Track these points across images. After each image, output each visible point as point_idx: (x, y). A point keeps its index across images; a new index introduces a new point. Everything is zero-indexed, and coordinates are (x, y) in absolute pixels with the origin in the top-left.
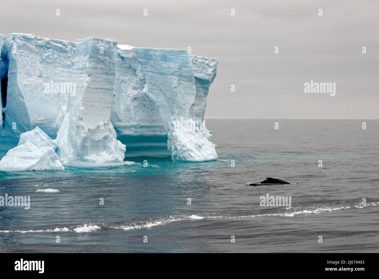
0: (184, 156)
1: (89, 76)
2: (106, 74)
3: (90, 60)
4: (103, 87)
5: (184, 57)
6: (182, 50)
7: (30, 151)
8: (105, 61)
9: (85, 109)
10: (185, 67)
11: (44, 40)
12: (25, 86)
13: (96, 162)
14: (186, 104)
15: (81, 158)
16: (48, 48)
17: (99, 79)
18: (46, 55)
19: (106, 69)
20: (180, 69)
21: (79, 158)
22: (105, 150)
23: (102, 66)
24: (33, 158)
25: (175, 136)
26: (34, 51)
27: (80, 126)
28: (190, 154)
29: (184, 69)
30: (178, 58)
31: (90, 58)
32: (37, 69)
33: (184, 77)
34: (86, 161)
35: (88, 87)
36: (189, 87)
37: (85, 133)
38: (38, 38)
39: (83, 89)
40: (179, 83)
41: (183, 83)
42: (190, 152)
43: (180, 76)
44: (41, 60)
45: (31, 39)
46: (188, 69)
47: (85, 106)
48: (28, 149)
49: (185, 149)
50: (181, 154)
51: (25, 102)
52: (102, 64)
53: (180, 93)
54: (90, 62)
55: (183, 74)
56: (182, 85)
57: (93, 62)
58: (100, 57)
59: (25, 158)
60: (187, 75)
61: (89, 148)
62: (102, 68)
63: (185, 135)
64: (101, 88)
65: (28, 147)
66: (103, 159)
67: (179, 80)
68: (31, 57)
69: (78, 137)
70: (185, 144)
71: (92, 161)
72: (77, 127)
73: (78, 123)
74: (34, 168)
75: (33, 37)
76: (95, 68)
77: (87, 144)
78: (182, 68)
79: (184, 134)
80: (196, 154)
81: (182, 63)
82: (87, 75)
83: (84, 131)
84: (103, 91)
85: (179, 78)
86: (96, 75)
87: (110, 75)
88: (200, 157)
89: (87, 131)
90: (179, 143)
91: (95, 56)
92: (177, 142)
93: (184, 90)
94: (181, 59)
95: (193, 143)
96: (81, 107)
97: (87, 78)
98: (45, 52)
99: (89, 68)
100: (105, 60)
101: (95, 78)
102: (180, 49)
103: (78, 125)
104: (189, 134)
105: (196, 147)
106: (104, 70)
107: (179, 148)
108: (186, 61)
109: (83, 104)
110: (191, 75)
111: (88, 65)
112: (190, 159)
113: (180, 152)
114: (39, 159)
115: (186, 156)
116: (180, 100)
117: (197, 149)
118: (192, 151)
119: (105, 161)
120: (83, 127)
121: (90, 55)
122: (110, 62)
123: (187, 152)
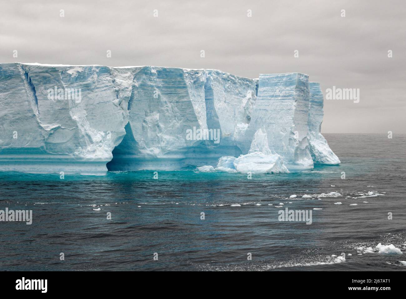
0: (322, 160)
1: (296, 101)
2: (305, 100)
3: (296, 89)
4: (303, 110)
5: (316, 87)
6: (315, 82)
7: (262, 158)
8: (305, 91)
9: (295, 126)
10: (317, 95)
11: (227, 74)
12: (219, 109)
13: (305, 166)
14: (317, 122)
15: (294, 162)
16: (229, 81)
17: (301, 104)
18: (227, 85)
19: (305, 97)
20: (313, 97)
21: (291, 163)
22: (306, 156)
23: (302, 94)
24: (268, 163)
25: (313, 146)
26: (221, 83)
27: (293, 138)
28: (326, 159)
29: (315, 96)
30: (312, 88)
31: (296, 88)
32: (224, 96)
33: (316, 102)
34: (298, 164)
35: (296, 110)
36: (319, 110)
37: (297, 144)
38: (224, 73)
39: (293, 111)
40: (312, 107)
41: (315, 106)
42: (326, 158)
43: (313, 101)
44: (225, 89)
45: (220, 73)
46: (319, 96)
47: (295, 124)
48: (259, 156)
49: (322, 155)
50: (319, 159)
51: (220, 121)
52: (303, 92)
53: (312, 114)
54: (296, 91)
55: (315, 100)
56: (314, 108)
57: (298, 91)
58: (302, 87)
59: (261, 163)
60: (318, 101)
61: (299, 155)
62: (302, 95)
63: (319, 145)
64: (302, 111)
65: (258, 155)
66: (307, 163)
67: (311, 105)
68: (219, 87)
69: (290, 147)
70: (322, 152)
71: (302, 164)
72: (289, 140)
73: (290, 137)
74: (272, 171)
75: (221, 72)
76: (299, 96)
77: (298, 152)
78: (314, 96)
79: (317, 145)
80: (330, 159)
81: (314, 92)
82: (294, 101)
83: (297, 142)
84: (303, 112)
85: (312, 103)
86: (300, 101)
87: (307, 100)
88: (334, 161)
89: (298, 143)
90: (316, 151)
91: (299, 86)
92: (315, 150)
93: (315, 112)
94: (314, 89)
95: (326, 151)
96: (293, 125)
97: (294, 103)
98: (226, 83)
99: (296, 95)
100: (305, 89)
101: (299, 103)
102: (313, 82)
103: (291, 138)
104: (321, 145)
105: (329, 154)
106: (304, 97)
107: (317, 154)
108: (317, 91)
109: (294, 122)
110: (321, 101)
111: (294, 93)
112: (327, 163)
113: (319, 158)
114: (274, 164)
115: (324, 160)
116: (312, 119)
117: (330, 155)
118: (327, 157)
119: (309, 165)
120: (296, 139)
121: (296, 86)
122: (307, 91)
123: (324, 158)
